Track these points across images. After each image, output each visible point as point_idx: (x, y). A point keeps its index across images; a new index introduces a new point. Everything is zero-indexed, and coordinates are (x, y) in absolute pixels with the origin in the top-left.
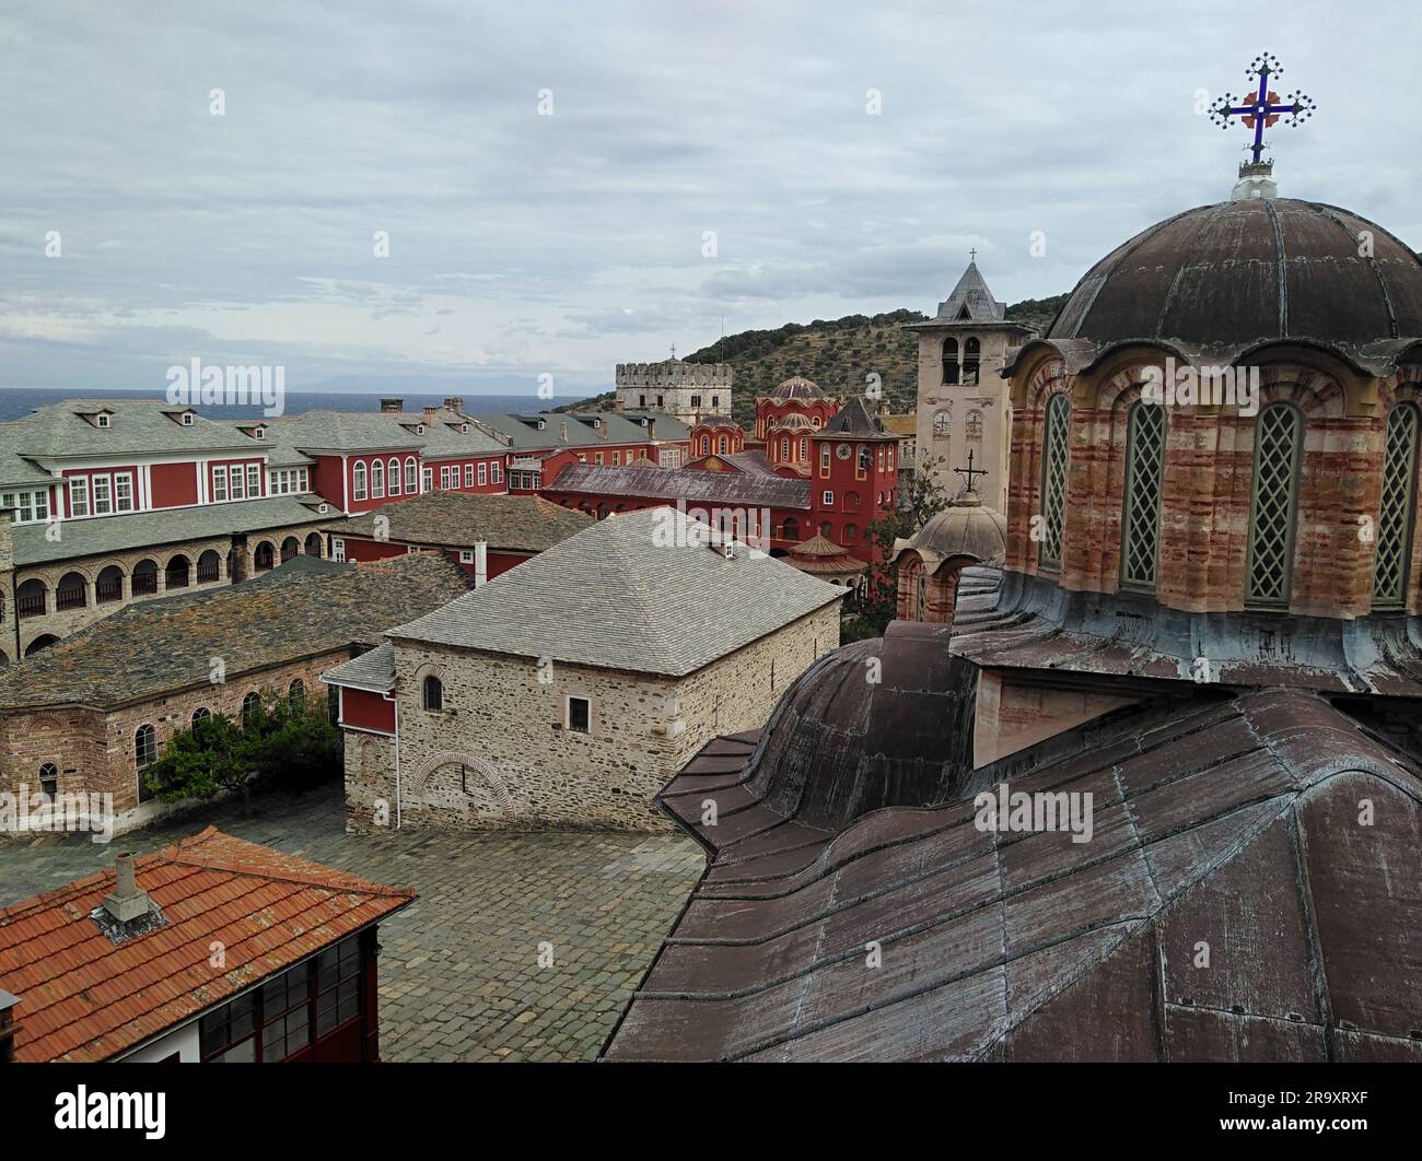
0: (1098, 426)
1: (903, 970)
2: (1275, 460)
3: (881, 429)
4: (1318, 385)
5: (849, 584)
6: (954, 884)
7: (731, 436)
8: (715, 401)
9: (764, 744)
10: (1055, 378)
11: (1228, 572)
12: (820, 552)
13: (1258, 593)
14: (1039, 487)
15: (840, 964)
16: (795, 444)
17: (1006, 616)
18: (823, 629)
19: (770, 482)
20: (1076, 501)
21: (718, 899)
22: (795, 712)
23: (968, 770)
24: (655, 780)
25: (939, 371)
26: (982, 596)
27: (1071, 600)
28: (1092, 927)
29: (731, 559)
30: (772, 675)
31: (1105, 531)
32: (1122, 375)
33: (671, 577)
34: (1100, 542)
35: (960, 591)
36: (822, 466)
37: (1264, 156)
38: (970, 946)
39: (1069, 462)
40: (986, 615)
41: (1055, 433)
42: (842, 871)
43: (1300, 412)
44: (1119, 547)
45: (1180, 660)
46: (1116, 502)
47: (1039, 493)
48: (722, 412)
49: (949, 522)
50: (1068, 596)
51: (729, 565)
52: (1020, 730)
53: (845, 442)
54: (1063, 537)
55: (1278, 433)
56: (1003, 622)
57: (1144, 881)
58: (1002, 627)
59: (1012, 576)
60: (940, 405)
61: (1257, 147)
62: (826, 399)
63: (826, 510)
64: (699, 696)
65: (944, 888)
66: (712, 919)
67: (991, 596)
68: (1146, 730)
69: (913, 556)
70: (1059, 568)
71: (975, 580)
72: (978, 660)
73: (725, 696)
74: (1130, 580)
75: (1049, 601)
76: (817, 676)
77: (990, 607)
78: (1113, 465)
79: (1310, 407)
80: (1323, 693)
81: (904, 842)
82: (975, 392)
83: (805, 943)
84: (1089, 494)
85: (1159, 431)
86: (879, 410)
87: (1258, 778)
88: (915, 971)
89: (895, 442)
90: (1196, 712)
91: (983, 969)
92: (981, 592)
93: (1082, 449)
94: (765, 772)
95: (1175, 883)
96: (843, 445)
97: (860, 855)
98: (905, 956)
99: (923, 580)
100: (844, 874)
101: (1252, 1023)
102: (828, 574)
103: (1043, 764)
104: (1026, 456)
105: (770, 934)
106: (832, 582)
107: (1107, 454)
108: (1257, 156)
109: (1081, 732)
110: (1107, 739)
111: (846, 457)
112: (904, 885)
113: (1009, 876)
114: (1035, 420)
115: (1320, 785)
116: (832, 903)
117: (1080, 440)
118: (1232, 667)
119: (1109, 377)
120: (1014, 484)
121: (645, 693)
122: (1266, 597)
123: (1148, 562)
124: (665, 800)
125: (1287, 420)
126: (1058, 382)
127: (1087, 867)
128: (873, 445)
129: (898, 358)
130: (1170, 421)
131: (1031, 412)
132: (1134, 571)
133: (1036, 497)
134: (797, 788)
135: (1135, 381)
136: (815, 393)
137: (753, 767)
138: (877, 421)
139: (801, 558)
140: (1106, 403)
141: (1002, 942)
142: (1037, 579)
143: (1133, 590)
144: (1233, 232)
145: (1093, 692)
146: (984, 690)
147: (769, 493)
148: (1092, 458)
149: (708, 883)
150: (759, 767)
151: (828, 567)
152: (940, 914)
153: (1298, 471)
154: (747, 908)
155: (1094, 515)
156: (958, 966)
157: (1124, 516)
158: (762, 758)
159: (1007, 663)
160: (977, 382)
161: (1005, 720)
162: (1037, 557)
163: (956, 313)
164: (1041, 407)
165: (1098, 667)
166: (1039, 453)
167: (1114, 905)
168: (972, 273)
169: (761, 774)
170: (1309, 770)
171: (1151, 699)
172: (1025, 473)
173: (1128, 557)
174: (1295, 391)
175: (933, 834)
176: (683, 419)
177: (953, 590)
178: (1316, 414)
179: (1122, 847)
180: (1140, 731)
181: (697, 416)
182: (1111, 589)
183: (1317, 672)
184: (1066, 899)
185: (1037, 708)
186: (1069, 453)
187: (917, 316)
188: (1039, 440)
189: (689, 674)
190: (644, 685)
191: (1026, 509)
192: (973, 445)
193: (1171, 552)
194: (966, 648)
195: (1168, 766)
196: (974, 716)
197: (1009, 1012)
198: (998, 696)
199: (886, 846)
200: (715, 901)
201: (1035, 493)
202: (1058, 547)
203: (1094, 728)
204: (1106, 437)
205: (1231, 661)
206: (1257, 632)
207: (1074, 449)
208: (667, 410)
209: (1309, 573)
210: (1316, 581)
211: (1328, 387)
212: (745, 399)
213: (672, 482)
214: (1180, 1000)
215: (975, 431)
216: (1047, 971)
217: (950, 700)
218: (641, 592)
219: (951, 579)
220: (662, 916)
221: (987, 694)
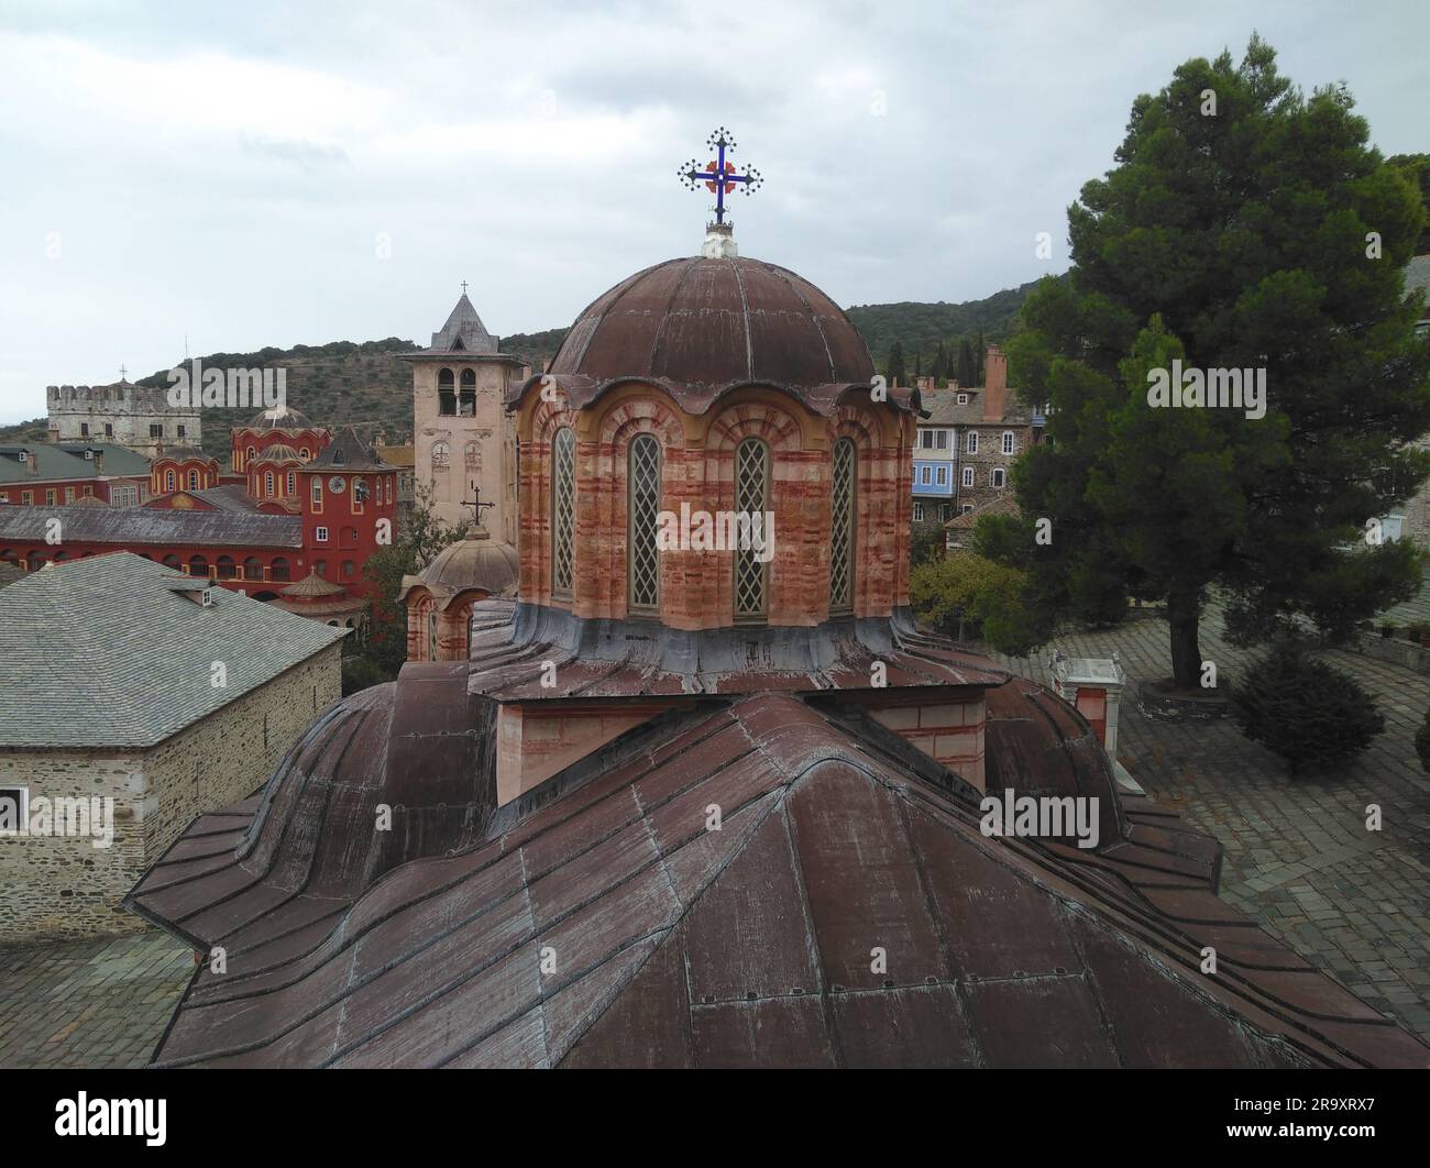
0: (601, 459)
1: (437, 1036)
2: (751, 487)
3: (378, 461)
4: (781, 421)
5: (349, 624)
6: (485, 932)
7: (203, 470)
8: (181, 431)
9: (263, 813)
10: (558, 413)
11: (719, 592)
12: (316, 592)
13: (743, 609)
14: (549, 519)
15: (366, 1045)
16: (280, 478)
17: (523, 648)
18: (323, 675)
19: (253, 520)
20: (583, 531)
21: (213, 1003)
22: (300, 773)
23: (492, 809)
24: (120, 872)
25: (434, 403)
26: (498, 629)
27: (584, 627)
28: (622, 947)
29: (210, 607)
30: (265, 731)
31: (612, 559)
32: (621, 410)
33: (133, 633)
34: (608, 570)
35: (474, 626)
36: (313, 501)
37: (726, 219)
38: (506, 993)
39: (576, 494)
40: (502, 649)
41: (562, 466)
42: (362, 941)
43: (768, 447)
44: (625, 574)
45: (683, 676)
46: (621, 531)
47: (548, 525)
48: (190, 443)
49: (458, 556)
50: (581, 624)
51: (208, 614)
52: (543, 762)
53: (338, 474)
54: (575, 568)
55: (751, 465)
56: (520, 654)
57: (666, 892)
58: (519, 659)
59: (527, 608)
60: (437, 436)
61: (720, 211)
62: (315, 429)
63: (320, 548)
64: (174, 765)
65: (475, 937)
66: (207, 1029)
67: (506, 629)
68: (658, 744)
69: (423, 593)
70: (571, 596)
71: (488, 614)
72: (499, 696)
73: (208, 762)
74: (637, 605)
75: (563, 630)
76: (324, 730)
77: (506, 640)
78: (617, 495)
79: (776, 442)
80: (798, 693)
81: (430, 896)
82: (472, 423)
83: (323, 1032)
84: (597, 524)
85: (655, 463)
86: (374, 440)
87: (754, 778)
88: (449, 1034)
89: (393, 473)
90: (699, 722)
91: (520, 1014)
92: (497, 626)
93: (587, 481)
94: (266, 847)
95: (694, 888)
96: (336, 478)
97: (382, 920)
98: (439, 1019)
99: (434, 617)
100: (365, 943)
101: (763, 1005)
102: (324, 615)
103: (566, 790)
104: (535, 489)
105: (281, 1030)
106: (330, 624)
107: (610, 486)
108: (720, 217)
109: (600, 755)
110: (625, 757)
111: (340, 491)
112: (433, 943)
113: (540, 912)
114: (542, 453)
115: (804, 777)
116: (352, 979)
117: (586, 473)
118: (727, 677)
119: (608, 412)
120: (524, 516)
121: (102, 771)
122: (750, 612)
123: (652, 587)
124: (139, 899)
125: (758, 455)
126: (562, 416)
127: (615, 887)
128: (369, 478)
129: (393, 389)
130: (664, 453)
131: (537, 445)
132: (639, 596)
133: (546, 528)
134: (306, 858)
135: (631, 416)
136: (301, 423)
137: (251, 841)
138: (372, 453)
139: (293, 599)
140: (608, 436)
141: (538, 981)
142: (551, 610)
143: (639, 613)
144: (706, 284)
145: (607, 715)
146: (506, 726)
147: (252, 532)
148: (597, 489)
149: (200, 988)
150: (258, 840)
151: (325, 608)
152: (473, 966)
153: (769, 498)
154: (247, 1008)
155: (602, 544)
156: (495, 1017)
157: (628, 544)
158: (261, 832)
159: (528, 696)
160: (474, 413)
161: (527, 753)
162: (550, 588)
163: (450, 344)
164: (548, 441)
165: (613, 691)
166: (547, 485)
167: (639, 921)
168: (464, 305)
169: (261, 848)
170: (794, 764)
171: (661, 715)
172: (535, 505)
173: (634, 582)
174: (764, 427)
175: (460, 882)
176: (140, 451)
177: (465, 625)
178: (780, 448)
179: (645, 862)
180: (652, 746)
181: (159, 448)
182: (620, 614)
183: (792, 674)
184: (597, 924)
185: (558, 736)
186: (575, 485)
187: (408, 345)
188: (547, 473)
189: (161, 743)
190: (101, 763)
191: (537, 541)
192: (473, 476)
193: (671, 576)
194: (484, 684)
195: (679, 778)
196: (495, 755)
197: (548, 1053)
198: (519, 731)
199: (410, 904)
200: (210, 1007)
201: (545, 525)
202: (569, 577)
203: (612, 750)
204: (609, 470)
205: (725, 672)
206: (744, 643)
207: (580, 482)
208: (118, 440)
209: (781, 588)
210: (788, 595)
211: (788, 425)
212: (218, 429)
213: (129, 524)
214: (703, 999)
215: (474, 461)
216: (583, 1001)
217: (470, 740)
218: (93, 654)
219: (463, 614)
220: (134, 1031)
221: (508, 728)
